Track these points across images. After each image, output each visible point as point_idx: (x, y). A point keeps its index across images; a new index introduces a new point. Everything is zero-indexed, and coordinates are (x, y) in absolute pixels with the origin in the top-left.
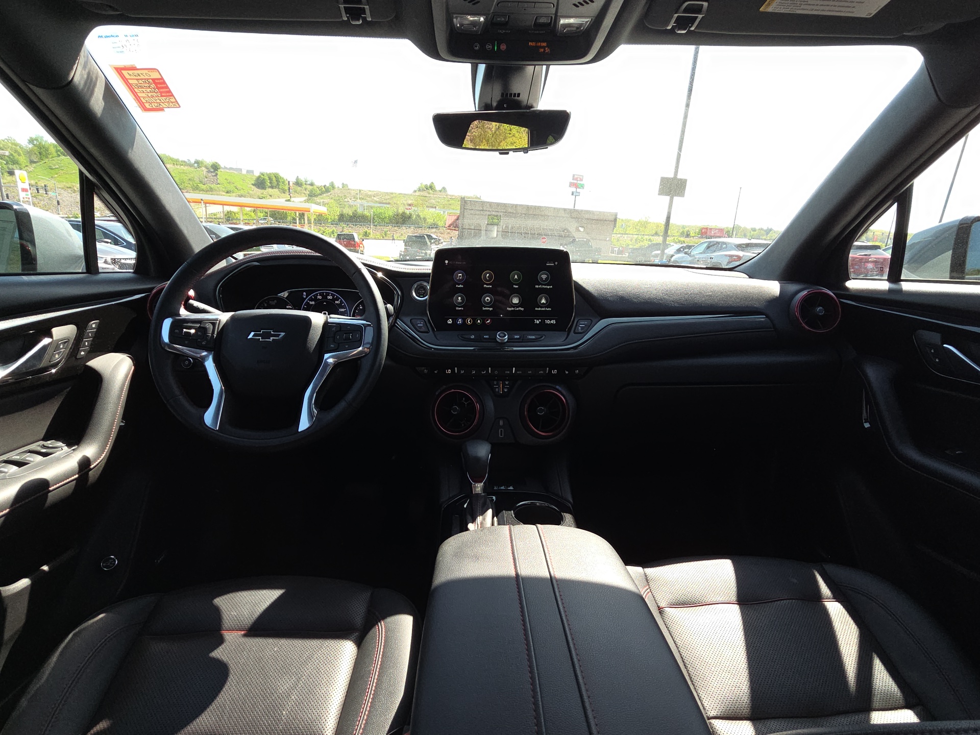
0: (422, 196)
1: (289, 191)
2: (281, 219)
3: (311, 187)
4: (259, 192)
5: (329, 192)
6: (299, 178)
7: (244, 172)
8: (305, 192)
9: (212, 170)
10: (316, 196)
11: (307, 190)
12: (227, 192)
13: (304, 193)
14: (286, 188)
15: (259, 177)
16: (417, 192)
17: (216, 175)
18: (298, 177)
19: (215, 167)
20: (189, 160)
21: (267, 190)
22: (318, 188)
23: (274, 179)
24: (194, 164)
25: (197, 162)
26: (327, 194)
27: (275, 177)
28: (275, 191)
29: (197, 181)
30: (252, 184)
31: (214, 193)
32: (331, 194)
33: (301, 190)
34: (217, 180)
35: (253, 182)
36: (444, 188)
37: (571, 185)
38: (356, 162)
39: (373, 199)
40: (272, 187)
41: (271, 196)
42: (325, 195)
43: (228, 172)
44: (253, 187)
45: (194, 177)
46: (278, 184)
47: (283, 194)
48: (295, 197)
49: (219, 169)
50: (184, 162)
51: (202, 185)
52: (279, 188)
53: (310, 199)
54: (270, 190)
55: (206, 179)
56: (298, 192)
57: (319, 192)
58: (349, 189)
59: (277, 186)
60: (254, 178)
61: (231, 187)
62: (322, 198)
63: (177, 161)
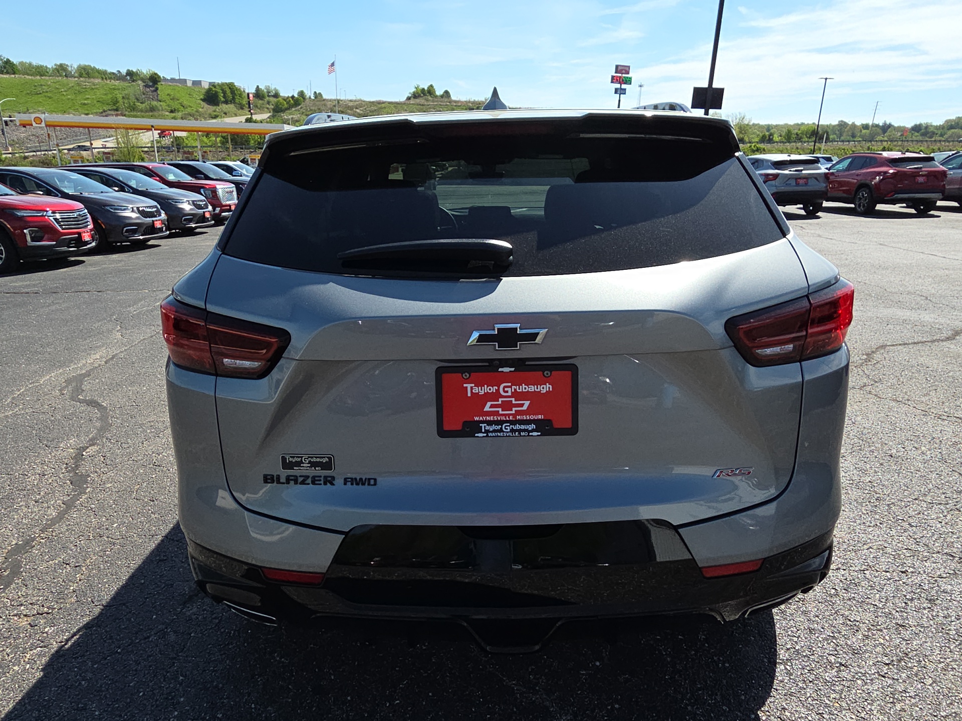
0: (418, 105)
1: (250, 107)
2: (242, 144)
3: (276, 100)
4: (209, 109)
5: (299, 105)
6: (260, 87)
7: (189, 84)
8: (268, 106)
9: (151, 84)
10: (283, 111)
11: (270, 104)
12: (172, 112)
13: (268, 108)
14: (245, 102)
15: (209, 90)
16: (412, 99)
17: (157, 89)
18: (258, 86)
19: (154, 80)
20: (119, 72)
21: (221, 106)
22: (284, 100)
23: (228, 91)
24: (126, 76)
25: (130, 73)
26: (296, 108)
27: (230, 88)
28: (231, 107)
29: (133, 99)
30: (201, 99)
31: (156, 113)
32: (301, 108)
33: (263, 104)
34: (157, 96)
35: (202, 97)
36: (447, 92)
37: (614, 80)
38: (333, 65)
39: (356, 112)
40: (226, 102)
41: (225, 113)
42: (293, 109)
43: (170, 86)
44: (202, 103)
45: (129, 95)
46: (234, 98)
47: (241, 110)
48: (255, 114)
49: (160, 82)
50: (113, 73)
51: (139, 104)
52: (235, 103)
53: (275, 116)
54: (224, 105)
55: (143, 96)
56: (259, 107)
57: (286, 106)
58: (324, 100)
59: (233, 101)
60: (203, 91)
61: (175, 105)
62: (290, 114)
63: (105, 73)
